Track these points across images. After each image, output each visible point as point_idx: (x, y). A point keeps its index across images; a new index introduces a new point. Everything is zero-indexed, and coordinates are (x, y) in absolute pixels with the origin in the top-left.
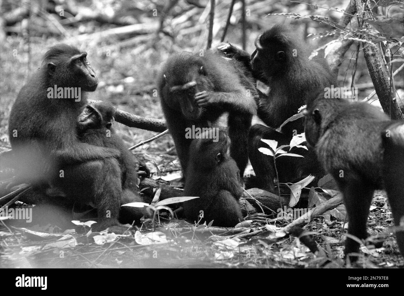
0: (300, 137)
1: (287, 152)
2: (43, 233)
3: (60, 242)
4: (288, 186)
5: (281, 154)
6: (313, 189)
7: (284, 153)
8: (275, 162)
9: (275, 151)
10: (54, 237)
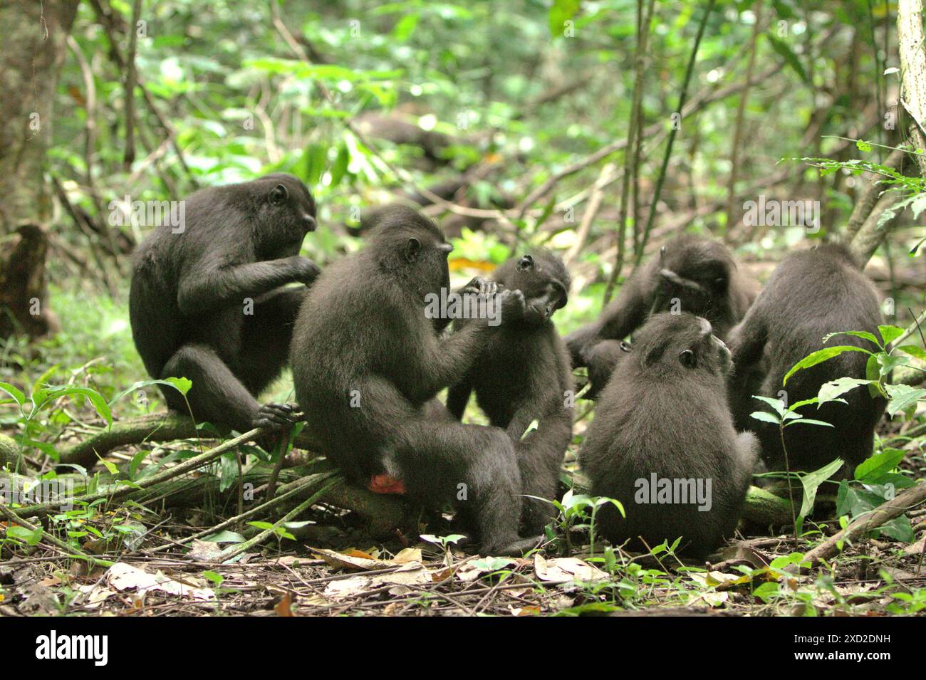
0: (835, 385)
1: (801, 416)
2: (364, 560)
3: (398, 575)
4: (799, 477)
5: (791, 420)
6: (844, 483)
7: (797, 418)
8: (782, 434)
9: (782, 414)
10: (383, 567)
